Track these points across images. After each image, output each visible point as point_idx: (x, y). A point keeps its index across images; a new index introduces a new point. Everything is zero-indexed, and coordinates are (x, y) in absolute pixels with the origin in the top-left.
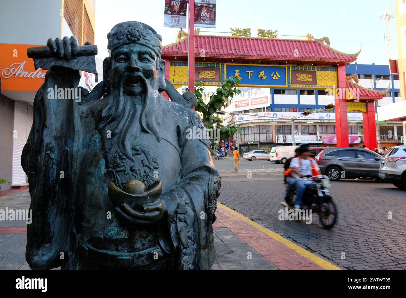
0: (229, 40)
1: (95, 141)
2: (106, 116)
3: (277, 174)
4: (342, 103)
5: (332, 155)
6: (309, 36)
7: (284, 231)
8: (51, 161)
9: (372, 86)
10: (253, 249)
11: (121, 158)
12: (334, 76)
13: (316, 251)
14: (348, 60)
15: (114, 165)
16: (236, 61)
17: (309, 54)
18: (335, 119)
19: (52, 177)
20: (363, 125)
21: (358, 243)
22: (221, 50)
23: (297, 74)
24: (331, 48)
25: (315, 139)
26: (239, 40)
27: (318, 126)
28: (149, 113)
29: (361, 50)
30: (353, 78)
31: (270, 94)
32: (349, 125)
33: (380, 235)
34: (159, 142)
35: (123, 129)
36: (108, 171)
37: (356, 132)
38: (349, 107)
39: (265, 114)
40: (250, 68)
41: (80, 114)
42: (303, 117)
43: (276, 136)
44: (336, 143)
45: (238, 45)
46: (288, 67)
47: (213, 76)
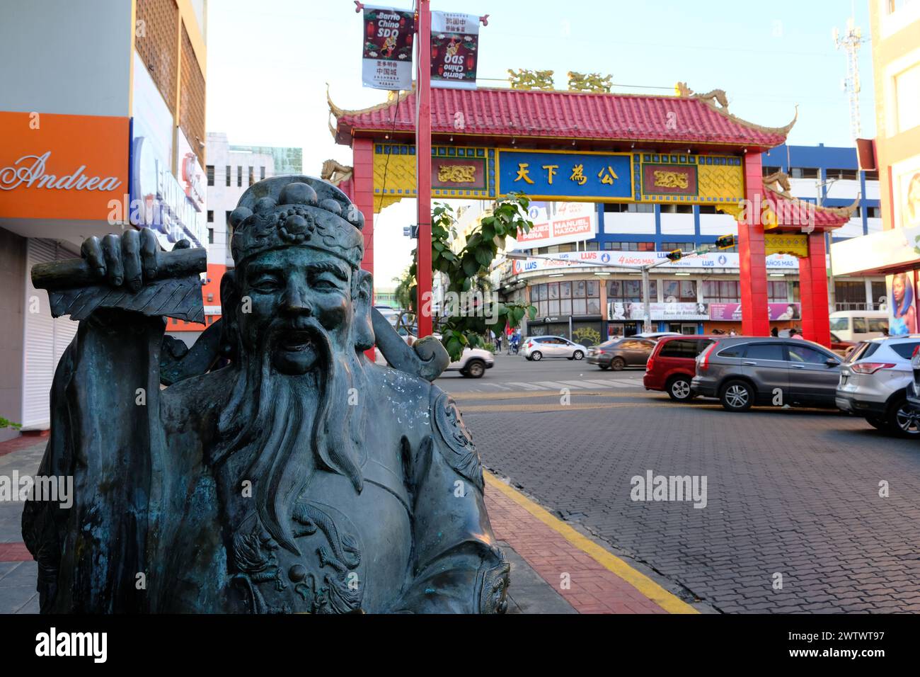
0: (506, 96)
1: (202, 497)
2: (228, 430)
3: (612, 394)
4: (755, 237)
5: (731, 355)
6: (682, 87)
7: (631, 545)
8: (94, 547)
9: (819, 195)
10: (565, 599)
11: (265, 546)
12: (737, 177)
13: (704, 599)
14: (768, 142)
15: (249, 565)
16: (521, 142)
17: (683, 127)
18: (738, 266)
19: (97, 586)
20: (798, 280)
21: (797, 578)
22: (487, 119)
23: (656, 173)
24: (730, 114)
25: (692, 311)
26: (526, 95)
27: (699, 283)
28: (334, 419)
29: (797, 119)
30: (777, 180)
31: (596, 211)
32: (768, 279)
33: (846, 557)
34: (359, 492)
35: (270, 469)
36: (233, 580)
37: (782, 295)
38: (770, 245)
39: (584, 256)
40: (551, 159)
41: (166, 422)
42: (669, 264)
43: (609, 305)
44: (740, 319)
45: (525, 107)
46: (637, 158)
47: (470, 177)
